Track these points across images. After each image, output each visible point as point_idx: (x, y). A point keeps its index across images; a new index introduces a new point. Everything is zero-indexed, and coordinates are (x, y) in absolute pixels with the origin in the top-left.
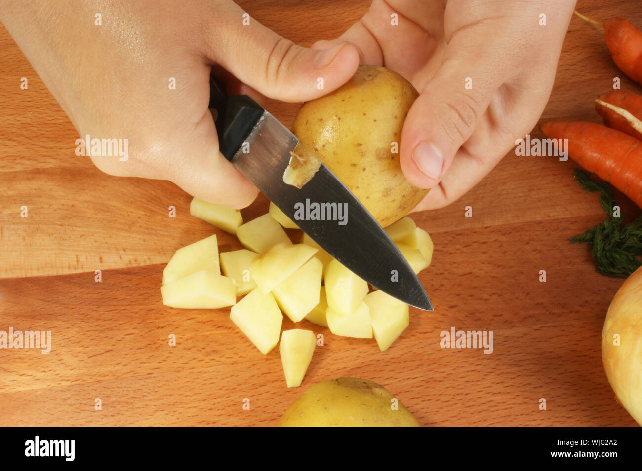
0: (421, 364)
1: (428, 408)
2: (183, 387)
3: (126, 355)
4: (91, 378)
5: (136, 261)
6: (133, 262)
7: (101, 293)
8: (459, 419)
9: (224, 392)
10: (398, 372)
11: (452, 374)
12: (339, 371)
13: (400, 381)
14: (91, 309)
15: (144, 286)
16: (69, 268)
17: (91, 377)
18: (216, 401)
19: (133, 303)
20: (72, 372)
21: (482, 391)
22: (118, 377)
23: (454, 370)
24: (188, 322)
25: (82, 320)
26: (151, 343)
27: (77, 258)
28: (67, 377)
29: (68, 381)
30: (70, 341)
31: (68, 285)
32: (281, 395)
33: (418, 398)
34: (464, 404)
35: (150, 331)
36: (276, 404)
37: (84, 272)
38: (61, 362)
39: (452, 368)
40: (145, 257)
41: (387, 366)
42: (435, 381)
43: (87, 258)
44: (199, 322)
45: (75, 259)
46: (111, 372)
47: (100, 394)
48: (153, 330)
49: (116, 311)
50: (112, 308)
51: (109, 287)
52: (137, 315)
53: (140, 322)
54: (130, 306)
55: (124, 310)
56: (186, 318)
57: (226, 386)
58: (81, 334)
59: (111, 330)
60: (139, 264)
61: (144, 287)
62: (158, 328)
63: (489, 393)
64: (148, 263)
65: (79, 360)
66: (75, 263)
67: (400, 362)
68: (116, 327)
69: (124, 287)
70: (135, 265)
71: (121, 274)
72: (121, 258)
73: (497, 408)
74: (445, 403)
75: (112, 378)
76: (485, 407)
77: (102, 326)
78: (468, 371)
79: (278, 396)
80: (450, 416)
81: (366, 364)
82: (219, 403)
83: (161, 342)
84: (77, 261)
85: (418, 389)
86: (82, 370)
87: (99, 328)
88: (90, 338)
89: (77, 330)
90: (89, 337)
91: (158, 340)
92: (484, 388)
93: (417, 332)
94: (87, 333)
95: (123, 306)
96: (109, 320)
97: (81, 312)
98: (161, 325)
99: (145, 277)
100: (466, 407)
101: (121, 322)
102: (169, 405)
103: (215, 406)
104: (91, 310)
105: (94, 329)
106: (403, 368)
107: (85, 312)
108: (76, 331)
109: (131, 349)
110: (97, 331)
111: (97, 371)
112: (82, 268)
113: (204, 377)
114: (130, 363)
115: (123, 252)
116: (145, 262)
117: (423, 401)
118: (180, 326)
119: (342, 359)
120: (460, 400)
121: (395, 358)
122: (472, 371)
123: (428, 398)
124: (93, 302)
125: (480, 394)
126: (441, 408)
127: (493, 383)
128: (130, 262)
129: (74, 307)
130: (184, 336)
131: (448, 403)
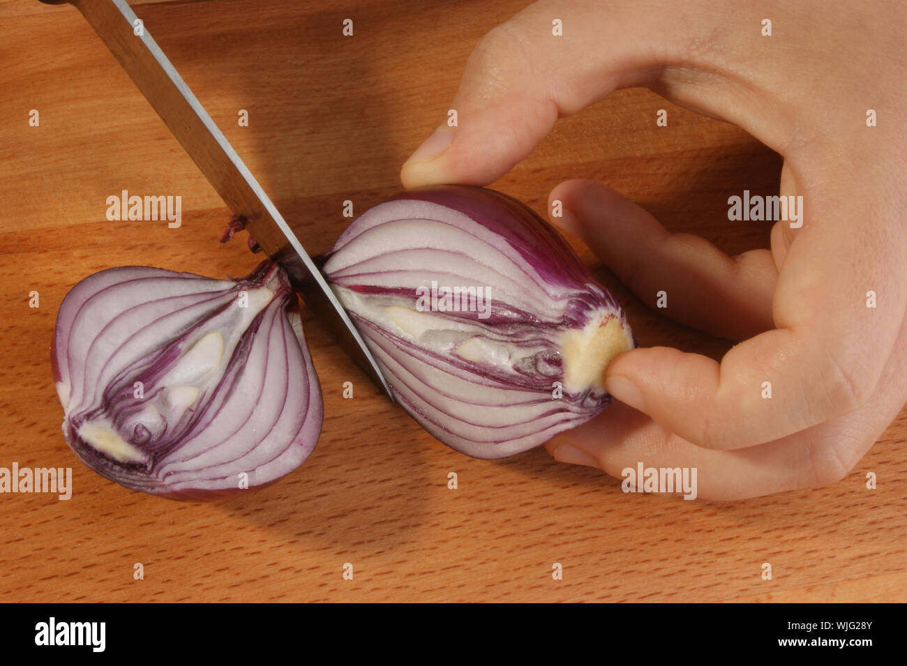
0: (398, 450)
8: (482, 563)
10: (349, 467)
13: (351, 487)
21: (531, 503)
33: (391, 521)
34: (491, 532)
63: (547, 507)
67: (353, 449)
73: (563, 538)
74: (450, 531)
76: (541, 536)
80: (464, 556)
85: (392, 502)
100: (496, 538)
106: (360, 460)
120: (485, 522)
121: (340, 440)
125: (525, 510)
126: (444, 541)
131: (457, 530)
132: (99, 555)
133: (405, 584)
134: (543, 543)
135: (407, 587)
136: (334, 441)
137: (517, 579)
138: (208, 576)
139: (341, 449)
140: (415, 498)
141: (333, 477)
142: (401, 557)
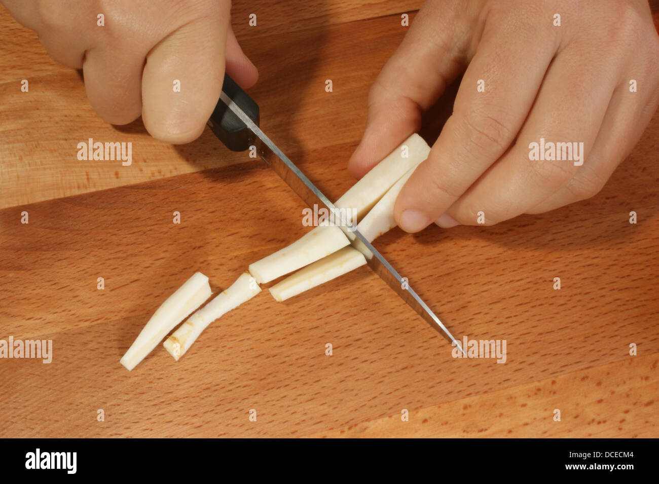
0: (525, 262)
1: (540, 314)
2: (232, 316)
3: (156, 284)
4: (116, 316)
5: (160, 172)
6: (156, 174)
7: (119, 213)
8: (581, 325)
9: (283, 318)
10: (498, 274)
11: (565, 271)
12: (424, 280)
13: (501, 285)
14: (110, 233)
15: (172, 200)
16: (79, 187)
17: (116, 314)
18: (274, 329)
19: (160, 222)
20: (91, 310)
21: (605, 288)
22: (149, 311)
23: (567, 266)
24: (231, 238)
25: (99, 247)
26: (188, 267)
27: (87, 175)
28: (86, 316)
29: (86, 321)
30: (86, 273)
31: (79, 208)
32: (355, 315)
33: (526, 303)
34: (584, 306)
35: (184, 253)
36: (350, 326)
37: (97, 190)
38: (77, 299)
39: (564, 264)
40: (171, 167)
41: (483, 268)
42: (545, 281)
43: (99, 175)
44: (244, 237)
45: (85, 177)
46: (140, 306)
47: (128, 333)
48: (188, 251)
49: (140, 233)
50: (135, 230)
51: (130, 205)
52: (166, 235)
53: (171, 243)
54: (156, 226)
55: (150, 230)
56: (228, 234)
57: (284, 310)
58: (99, 264)
59: (136, 255)
60: (164, 176)
61: (173, 202)
62: (194, 248)
63: (614, 290)
64: (175, 173)
65: (99, 295)
66: (86, 181)
67: (498, 263)
68: (141, 252)
69: (147, 204)
70: (158, 177)
71: (143, 188)
72: (141, 170)
73: (625, 307)
74: (560, 307)
75: (142, 313)
77: (125, 252)
78: (584, 266)
79: (352, 316)
81: (457, 269)
82: (278, 331)
83: (199, 265)
84: (88, 179)
85: (525, 292)
86: (103, 306)
87: (120, 255)
88: (112, 267)
89: (94, 259)
90: (109, 266)
91: (195, 262)
92: (607, 284)
93: (514, 226)
94: (108, 262)
95: (148, 226)
96: (132, 244)
97: (98, 238)
98: (198, 244)
99: (172, 190)
100: (587, 310)
101: (148, 245)
102: (216, 339)
103: (273, 335)
104: (109, 235)
105: (115, 256)
106: (503, 270)
107: (102, 238)
108: (93, 261)
109: (163, 276)
110: (119, 258)
111: (122, 306)
112: (95, 186)
113: (257, 302)
114: (162, 293)
115: (144, 163)
116: (171, 172)
117: (533, 307)
118: (221, 244)
119: (426, 265)
120: (579, 301)
121: (491, 259)
122: (589, 265)
123: (539, 302)
124: (111, 224)
125: (603, 292)
126: (558, 313)
127: (617, 277)
128: (153, 174)
129: (88, 232)
130: (227, 255)
131: (564, 307)
132: (362, 333)
133: (538, 340)
134: (614, 311)
135: (540, 341)
136: (487, 259)
137: (602, 332)
138: (425, 342)
139: (492, 264)
140: (538, 289)
141: (490, 280)
142: (535, 324)
